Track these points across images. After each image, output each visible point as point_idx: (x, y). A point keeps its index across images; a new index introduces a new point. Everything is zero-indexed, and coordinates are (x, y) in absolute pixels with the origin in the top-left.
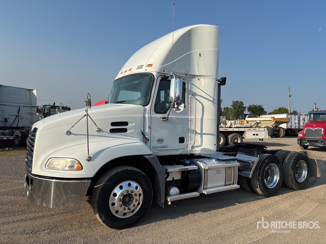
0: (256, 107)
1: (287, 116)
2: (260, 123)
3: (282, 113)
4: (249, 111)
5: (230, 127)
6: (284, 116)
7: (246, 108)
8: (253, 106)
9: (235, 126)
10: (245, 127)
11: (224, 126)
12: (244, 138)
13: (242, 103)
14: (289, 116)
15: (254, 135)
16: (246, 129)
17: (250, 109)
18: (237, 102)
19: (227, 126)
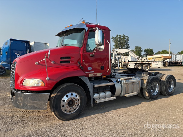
0: (149, 50)
1: (170, 55)
2: (155, 59)
3: (165, 54)
4: (145, 52)
5: (144, 61)
6: (168, 55)
7: (143, 51)
8: (147, 49)
9: (147, 61)
10: (151, 61)
11: (141, 61)
12: (151, 66)
13: (140, 48)
14: (171, 55)
15: (156, 65)
16: (152, 62)
17: (146, 51)
18: (138, 47)
19: (142, 61)
